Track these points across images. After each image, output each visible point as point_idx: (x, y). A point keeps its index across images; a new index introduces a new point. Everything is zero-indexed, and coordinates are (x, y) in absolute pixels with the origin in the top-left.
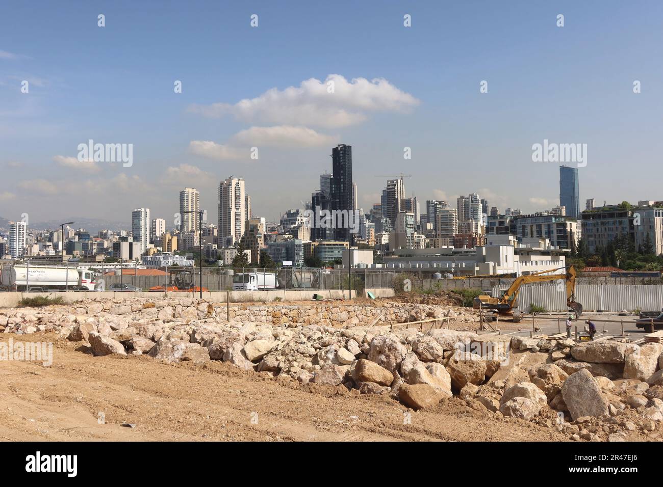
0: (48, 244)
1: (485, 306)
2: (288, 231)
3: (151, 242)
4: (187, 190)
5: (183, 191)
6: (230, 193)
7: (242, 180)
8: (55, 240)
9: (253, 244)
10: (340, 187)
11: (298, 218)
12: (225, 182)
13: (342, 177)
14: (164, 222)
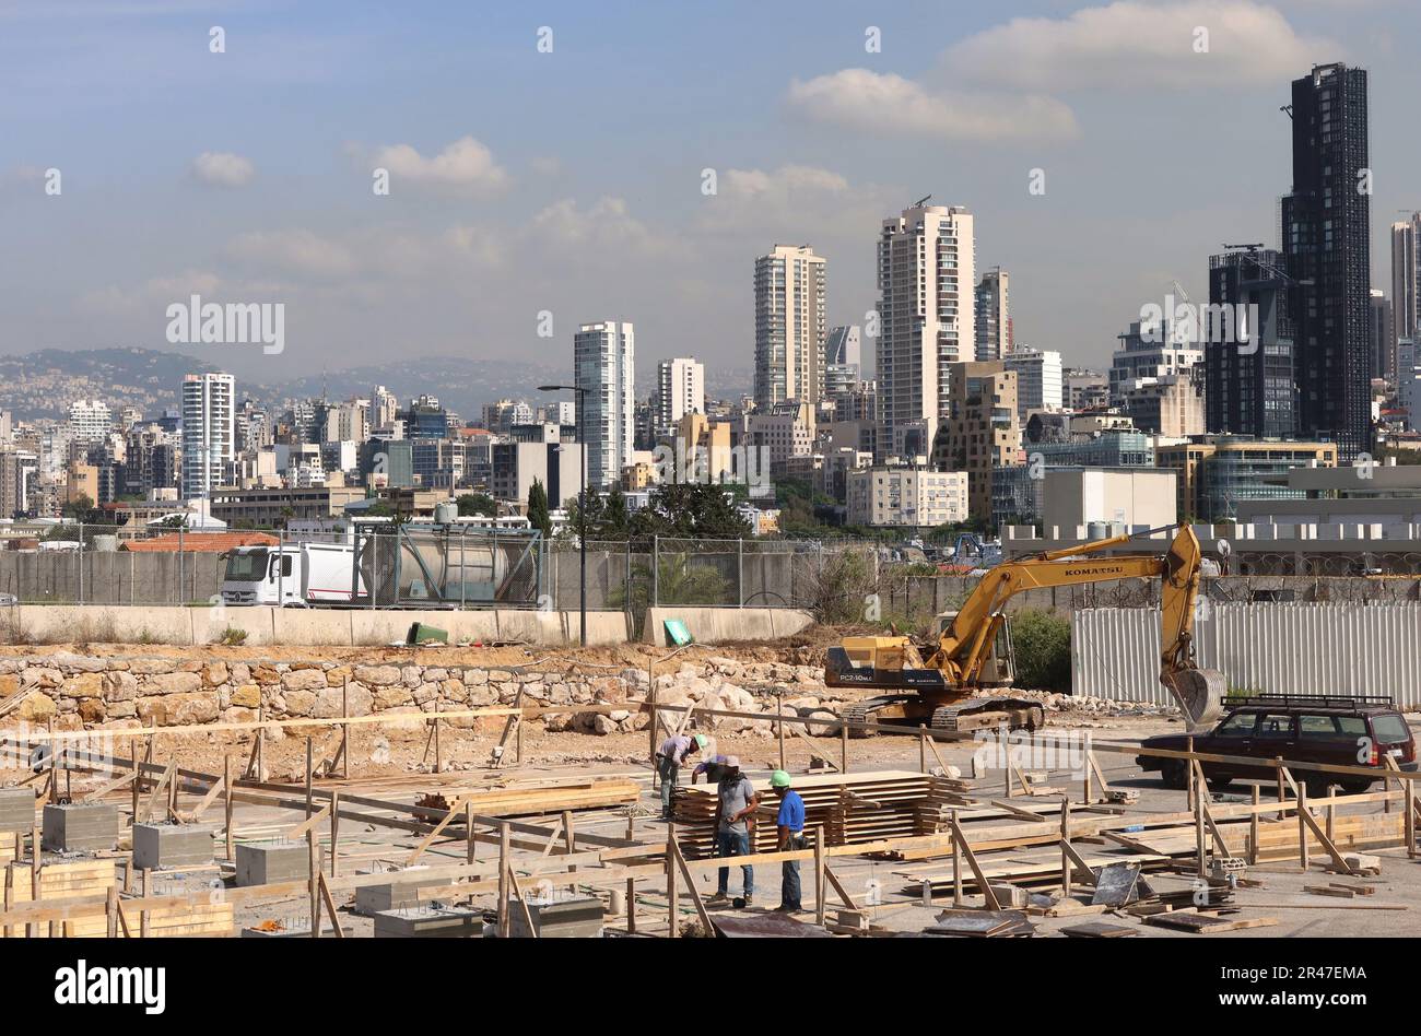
0: (308, 448)
1: (859, 678)
2: (1120, 403)
3: (639, 445)
4: (780, 252)
5: (766, 259)
6: (919, 260)
7: (963, 212)
8: (333, 435)
9: (979, 451)
10: (1323, 232)
11: (1165, 352)
12: (903, 222)
13: (1328, 192)
14: (699, 371)
